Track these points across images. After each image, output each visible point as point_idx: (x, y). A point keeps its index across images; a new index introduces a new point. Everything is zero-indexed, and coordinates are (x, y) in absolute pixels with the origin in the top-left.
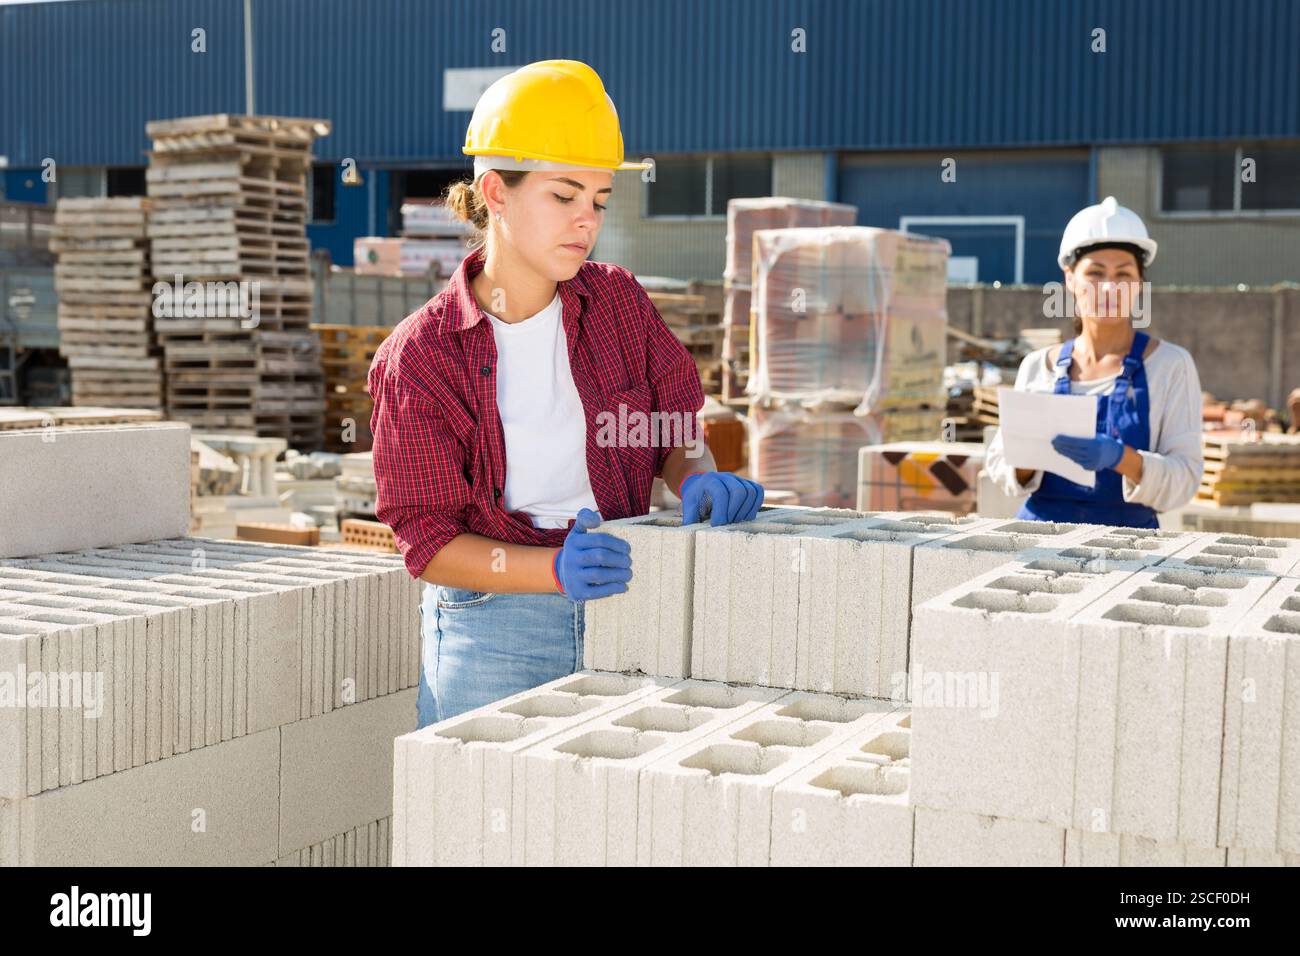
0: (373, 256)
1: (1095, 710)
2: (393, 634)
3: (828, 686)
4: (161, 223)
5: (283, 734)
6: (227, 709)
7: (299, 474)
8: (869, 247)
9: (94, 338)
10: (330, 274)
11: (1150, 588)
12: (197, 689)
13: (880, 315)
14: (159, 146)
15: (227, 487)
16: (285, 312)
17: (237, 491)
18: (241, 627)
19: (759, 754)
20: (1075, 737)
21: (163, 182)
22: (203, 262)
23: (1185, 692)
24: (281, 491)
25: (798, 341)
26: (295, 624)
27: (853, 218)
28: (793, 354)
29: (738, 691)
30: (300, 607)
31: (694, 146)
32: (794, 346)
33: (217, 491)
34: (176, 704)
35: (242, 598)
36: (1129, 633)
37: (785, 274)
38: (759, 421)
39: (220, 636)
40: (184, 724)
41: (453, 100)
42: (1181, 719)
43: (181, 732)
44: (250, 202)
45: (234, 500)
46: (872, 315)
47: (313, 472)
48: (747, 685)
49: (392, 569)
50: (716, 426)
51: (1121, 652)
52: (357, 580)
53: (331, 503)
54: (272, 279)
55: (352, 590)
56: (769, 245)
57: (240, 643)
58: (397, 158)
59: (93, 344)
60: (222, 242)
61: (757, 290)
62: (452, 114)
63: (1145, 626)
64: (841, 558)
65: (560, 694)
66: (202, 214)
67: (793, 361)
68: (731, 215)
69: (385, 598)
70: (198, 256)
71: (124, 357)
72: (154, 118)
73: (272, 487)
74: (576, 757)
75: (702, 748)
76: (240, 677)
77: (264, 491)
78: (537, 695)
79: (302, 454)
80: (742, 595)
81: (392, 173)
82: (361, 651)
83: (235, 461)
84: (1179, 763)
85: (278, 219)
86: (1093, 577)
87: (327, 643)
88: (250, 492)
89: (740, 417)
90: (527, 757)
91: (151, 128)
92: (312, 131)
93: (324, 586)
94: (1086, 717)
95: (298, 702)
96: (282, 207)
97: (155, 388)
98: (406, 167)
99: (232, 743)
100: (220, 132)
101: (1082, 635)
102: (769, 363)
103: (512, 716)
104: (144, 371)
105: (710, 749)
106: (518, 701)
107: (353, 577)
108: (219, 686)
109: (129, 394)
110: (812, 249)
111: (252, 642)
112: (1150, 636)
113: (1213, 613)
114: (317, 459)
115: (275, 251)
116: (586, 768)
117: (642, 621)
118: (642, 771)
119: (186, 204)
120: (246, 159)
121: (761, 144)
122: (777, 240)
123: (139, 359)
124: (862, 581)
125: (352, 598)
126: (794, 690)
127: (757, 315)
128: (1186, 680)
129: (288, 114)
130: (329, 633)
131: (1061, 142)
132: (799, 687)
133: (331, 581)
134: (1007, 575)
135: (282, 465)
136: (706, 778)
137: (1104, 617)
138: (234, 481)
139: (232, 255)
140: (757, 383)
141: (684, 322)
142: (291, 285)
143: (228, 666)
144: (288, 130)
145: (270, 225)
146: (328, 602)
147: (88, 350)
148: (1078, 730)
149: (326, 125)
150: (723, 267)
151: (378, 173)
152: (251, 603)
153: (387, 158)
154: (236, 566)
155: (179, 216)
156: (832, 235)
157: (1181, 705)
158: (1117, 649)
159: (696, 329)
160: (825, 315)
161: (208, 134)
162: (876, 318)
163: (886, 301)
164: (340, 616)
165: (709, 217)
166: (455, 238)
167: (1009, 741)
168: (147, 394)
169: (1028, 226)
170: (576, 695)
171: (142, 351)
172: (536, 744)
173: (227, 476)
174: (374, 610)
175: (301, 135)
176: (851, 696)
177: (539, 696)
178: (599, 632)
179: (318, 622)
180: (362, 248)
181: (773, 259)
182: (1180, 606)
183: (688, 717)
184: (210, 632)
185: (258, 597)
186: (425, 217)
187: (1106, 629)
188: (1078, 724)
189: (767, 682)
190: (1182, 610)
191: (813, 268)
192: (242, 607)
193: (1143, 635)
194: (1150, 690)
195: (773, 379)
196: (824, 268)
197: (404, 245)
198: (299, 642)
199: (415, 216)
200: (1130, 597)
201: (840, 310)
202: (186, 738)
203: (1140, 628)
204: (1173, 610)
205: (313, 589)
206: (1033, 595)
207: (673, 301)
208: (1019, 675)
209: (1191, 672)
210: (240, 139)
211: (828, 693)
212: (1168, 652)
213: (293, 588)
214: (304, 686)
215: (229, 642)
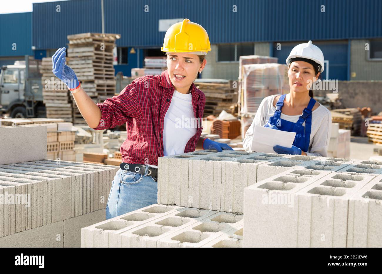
0: (137, 74)
1: (304, 224)
2: (103, 190)
3: (230, 210)
4: (72, 65)
5: (65, 223)
6: (45, 215)
7: (111, 137)
8: (277, 69)
9: (53, 98)
10: (123, 79)
11: (330, 180)
12: (34, 209)
13: (280, 90)
14: (71, 42)
15: (88, 141)
16: (107, 90)
17: (91, 142)
18: (50, 189)
19: (200, 235)
20: (297, 234)
21: (72, 53)
22: (84, 76)
23: (334, 219)
24: (105, 142)
25: (256, 97)
26: (68, 188)
27: (277, 61)
28: (255, 101)
29: (202, 211)
30: (70, 182)
31: (231, 41)
32: (255, 99)
33: (85, 142)
34: (26, 214)
35: (50, 180)
36: (315, 198)
37: (252, 78)
38: (245, 122)
39: (42, 192)
40: (30, 220)
41: (161, 29)
42: (332, 228)
43: (28, 223)
44: (97, 58)
45: (91, 145)
46: (277, 90)
47: (115, 137)
48: (205, 209)
49: (103, 170)
50: (232, 123)
51: (312, 204)
52: (91, 174)
53: (117, 146)
54: (104, 80)
55: (89, 177)
56: (247, 69)
57: (49, 195)
58: (145, 45)
59: (53, 100)
60: (89, 70)
61: (244, 82)
62: (161, 32)
63: (321, 195)
64: (235, 168)
65: (143, 212)
66: (83, 62)
67: (254, 104)
68: (240, 61)
69: (100, 180)
70: (82, 74)
71: (61, 103)
72: (69, 34)
73: (102, 142)
74: (138, 235)
75: (181, 233)
76: (49, 205)
77: (99, 142)
78: (135, 213)
79: (112, 131)
80: (204, 180)
81: (144, 50)
82: (92, 196)
83: (91, 134)
84: (332, 243)
85: (105, 63)
86: (312, 177)
87: (80, 194)
88: (96, 143)
89: (239, 120)
90: (122, 236)
91: (69, 37)
92: (115, 37)
93: (79, 176)
94: (301, 227)
95: (70, 213)
96: (107, 59)
97: (70, 112)
98: (148, 48)
99: (46, 226)
100: (88, 38)
101: (299, 199)
102: (247, 104)
103: (124, 221)
104: (67, 107)
105: (184, 233)
106: (128, 215)
107: (89, 173)
108: (42, 208)
109: (63, 114)
110: (260, 70)
111: (53, 194)
112: (322, 199)
113: (347, 190)
114: (116, 133)
115: (104, 72)
116: (141, 240)
117: (175, 188)
118: (158, 241)
119: (79, 59)
120: (96, 46)
121: (251, 40)
122: (249, 68)
123: (65, 104)
124: (241, 176)
125: (89, 180)
126: (220, 211)
127: (244, 90)
128: (334, 214)
129: (109, 33)
130: (81, 190)
131: (339, 38)
132: (221, 210)
133: (81, 174)
134: (283, 176)
135: (106, 135)
136: (178, 244)
137: (308, 192)
138: (91, 139)
139: (92, 74)
140: (243, 110)
141: (224, 92)
142: (109, 82)
143: (45, 202)
144: (108, 37)
145: (103, 65)
146: (80, 181)
147: (51, 101)
148: (298, 231)
149: (119, 36)
150: (238, 76)
151: (140, 50)
152: (53, 182)
153: (143, 45)
154: (55, 169)
155: (77, 62)
156: (266, 66)
157: (333, 223)
158: (310, 204)
159: (227, 94)
160: (264, 90)
161: (85, 38)
162: (279, 91)
163: (282, 85)
164: (85, 185)
165: (235, 62)
166: (160, 68)
167: (275, 234)
168: (68, 114)
169: (330, 63)
170: (148, 213)
171: (66, 102)
172: (127, 231)
173: (88, 138)
174: (97, 183)
175: (112, 39)
176: (238, 214)
177: (136, 213)
178: (162, 192)
179: (77, 187)
180: (134, 71)
181: (248, 73)
182: (337, 188)
183: (182, 221)
184: (38, 191)
185: (56, 180)
186: (151, 62)
187: (307, 197)
188: (298, 229)
189: (211, 209)
190: (337, 189)
191: (260, 76)
192: (50, 183)
193: (320, 199)
194: (322, 218)
195: (248, 109)
196: (263, 76)
197: (145, 71)
198: (70, 193)
199: (148, 62)
200: (321, 184)
201: (268, 88)
202: (30, 225)
203: (319, 196)
204: (334, 189)
205: (75, 177)
206: (288, 183)
207: (221, 86)
208: (279, 212)
209: (336, 212)
210: (94, 40)
211: (231, 213)
212: (328, 205)
213: (68, 177)
214: (72, 207)
215: (45, 194)
